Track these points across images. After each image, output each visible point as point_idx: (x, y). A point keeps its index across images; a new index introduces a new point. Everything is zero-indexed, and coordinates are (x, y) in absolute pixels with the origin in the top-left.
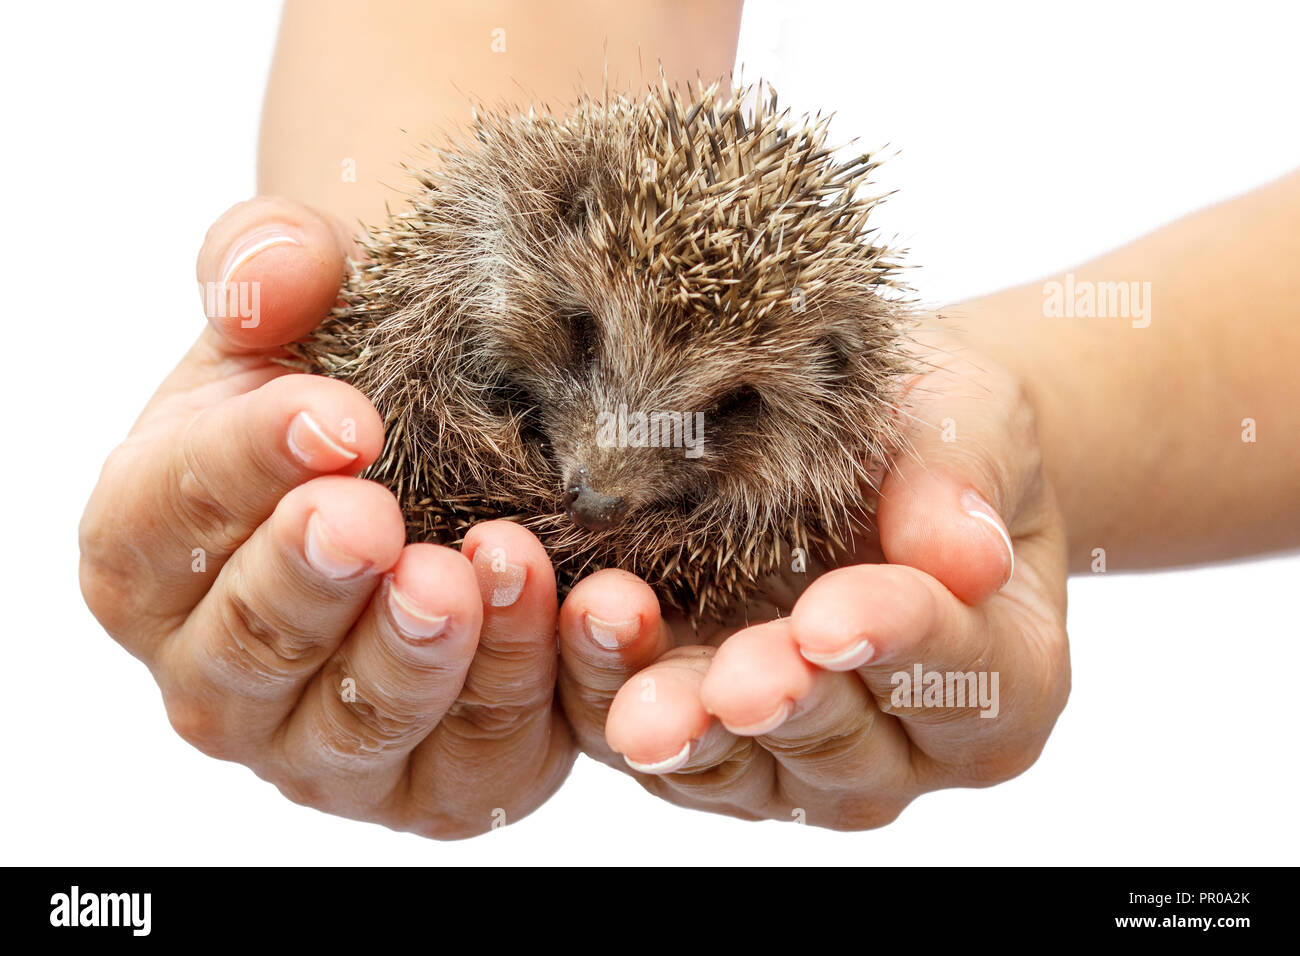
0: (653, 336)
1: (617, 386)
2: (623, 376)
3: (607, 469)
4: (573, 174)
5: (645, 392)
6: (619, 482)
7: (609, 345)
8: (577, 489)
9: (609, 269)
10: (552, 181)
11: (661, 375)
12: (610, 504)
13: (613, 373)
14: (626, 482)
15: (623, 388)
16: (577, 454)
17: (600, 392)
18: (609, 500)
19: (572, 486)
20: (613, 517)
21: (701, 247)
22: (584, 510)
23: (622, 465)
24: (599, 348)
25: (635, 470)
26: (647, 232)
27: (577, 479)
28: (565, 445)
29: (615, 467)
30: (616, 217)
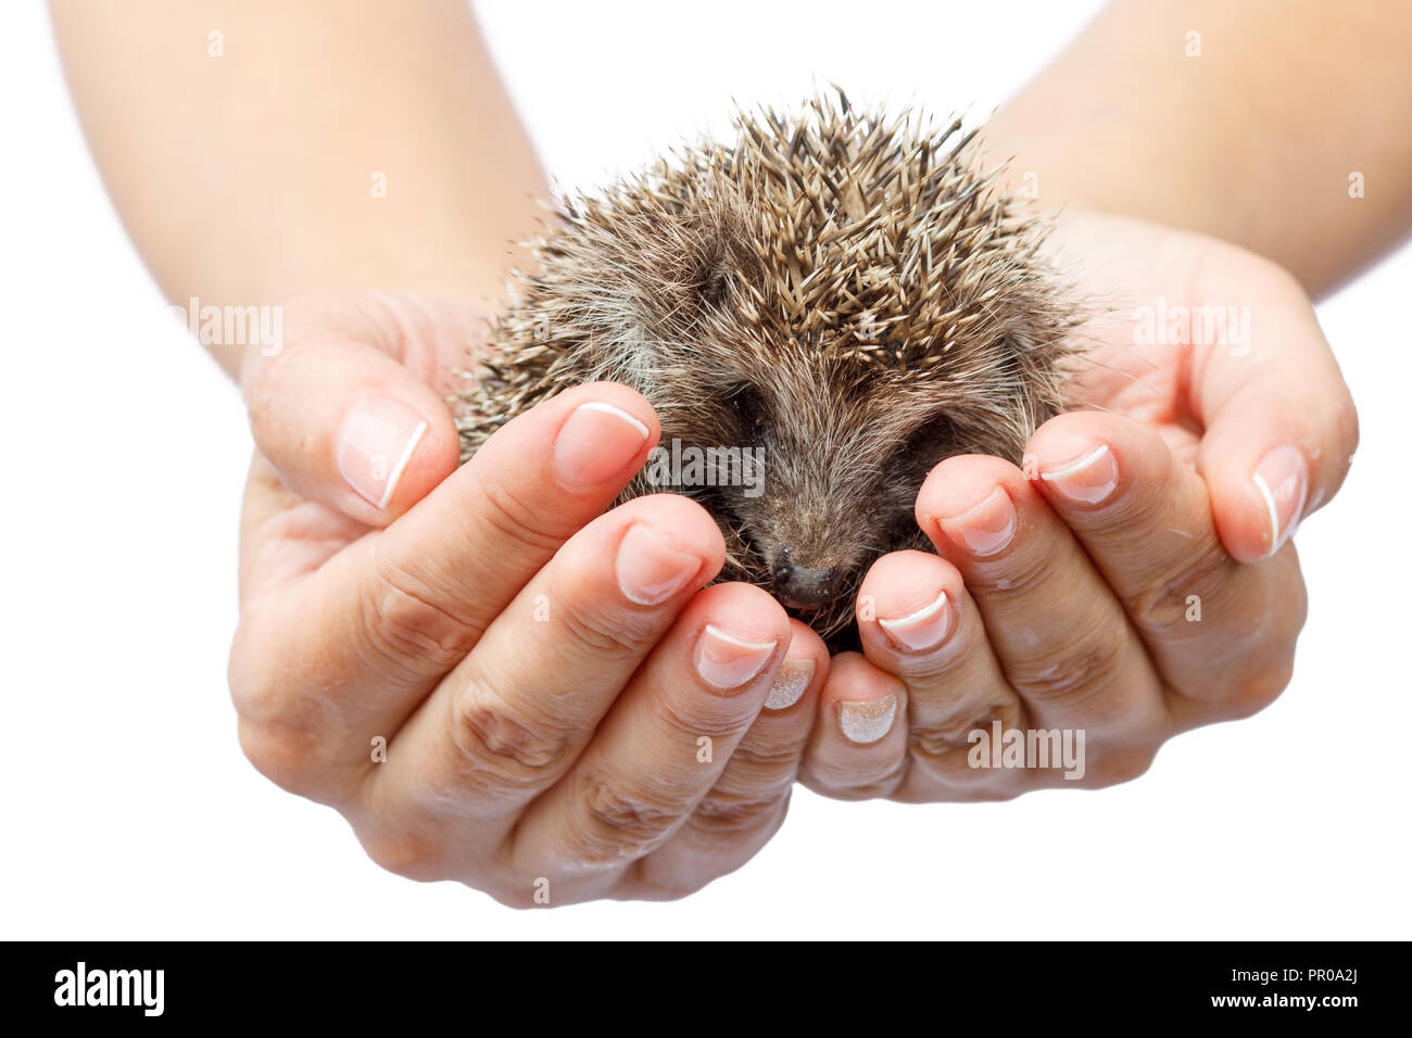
0: (831, 393)
1: (802, 454)
2: (807, 441)
3: (812, 541)
4: (700, 253)
5: (834, 451)
6: (828, 552)
7: (784, 412)
8: (785, 571)
9: (768, 341)
10: (682, 269)
11: (846, 430)
12: (824, 577)
13: (794, 441)
14: (835, 550)
15: (809, 454)
16: (775, 533)
17: (784, 464)
18: (822, 573)
19: (780, 569)
20: (830, 590)
21: (855, 293)
22: (799, 590)
23: (826, 534)
24: (772, 419)
25: (841, 535)
26: (796, 292)
27: (783, 560)
28: (759, 525)
29: (820, 538)
30: (759, 284)
